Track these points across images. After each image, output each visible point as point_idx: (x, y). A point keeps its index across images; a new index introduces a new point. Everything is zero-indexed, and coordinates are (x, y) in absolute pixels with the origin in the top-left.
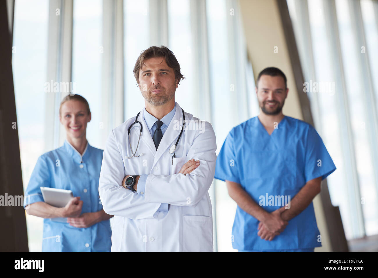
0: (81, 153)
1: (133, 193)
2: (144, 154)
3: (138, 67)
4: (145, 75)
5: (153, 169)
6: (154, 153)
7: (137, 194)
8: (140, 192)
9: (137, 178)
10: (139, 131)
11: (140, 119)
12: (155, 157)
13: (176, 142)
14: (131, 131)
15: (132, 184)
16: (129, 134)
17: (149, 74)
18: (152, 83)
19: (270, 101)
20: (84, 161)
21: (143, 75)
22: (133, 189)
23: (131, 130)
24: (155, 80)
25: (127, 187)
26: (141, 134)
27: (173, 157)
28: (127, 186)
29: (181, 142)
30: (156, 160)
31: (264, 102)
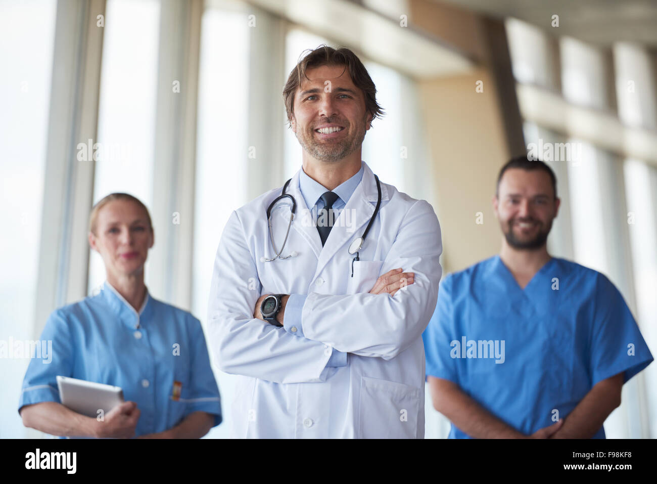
0: (137, 309)
1: (275, 331)
2: (298, 254)
3: (293, 83)
4: (307, 99)
5: (314, 282)
6: (317, 251)
7: (284, 331)
8: (291, 328)
9: (284, 299)
10: (290, 212)
11: (292, 190)
12: (319, 259)
13: (363, 233)
14: (274, 212)
15: (275, 310)
16: (268, 218)
17: (314, 96)
18: (320, 114)
19: (523, 220)
20: (143, 323)
21: (302, 100)
22: (275, 320)
23: (272, 209)
24: (327, 109)
25: (264, 317)
26: (292, 217)
27: (354, 260)
28: (265, 315)
29: (372, 235)
30: (321, 265)
31: (511, 222)
